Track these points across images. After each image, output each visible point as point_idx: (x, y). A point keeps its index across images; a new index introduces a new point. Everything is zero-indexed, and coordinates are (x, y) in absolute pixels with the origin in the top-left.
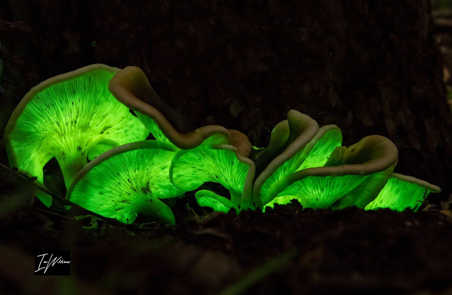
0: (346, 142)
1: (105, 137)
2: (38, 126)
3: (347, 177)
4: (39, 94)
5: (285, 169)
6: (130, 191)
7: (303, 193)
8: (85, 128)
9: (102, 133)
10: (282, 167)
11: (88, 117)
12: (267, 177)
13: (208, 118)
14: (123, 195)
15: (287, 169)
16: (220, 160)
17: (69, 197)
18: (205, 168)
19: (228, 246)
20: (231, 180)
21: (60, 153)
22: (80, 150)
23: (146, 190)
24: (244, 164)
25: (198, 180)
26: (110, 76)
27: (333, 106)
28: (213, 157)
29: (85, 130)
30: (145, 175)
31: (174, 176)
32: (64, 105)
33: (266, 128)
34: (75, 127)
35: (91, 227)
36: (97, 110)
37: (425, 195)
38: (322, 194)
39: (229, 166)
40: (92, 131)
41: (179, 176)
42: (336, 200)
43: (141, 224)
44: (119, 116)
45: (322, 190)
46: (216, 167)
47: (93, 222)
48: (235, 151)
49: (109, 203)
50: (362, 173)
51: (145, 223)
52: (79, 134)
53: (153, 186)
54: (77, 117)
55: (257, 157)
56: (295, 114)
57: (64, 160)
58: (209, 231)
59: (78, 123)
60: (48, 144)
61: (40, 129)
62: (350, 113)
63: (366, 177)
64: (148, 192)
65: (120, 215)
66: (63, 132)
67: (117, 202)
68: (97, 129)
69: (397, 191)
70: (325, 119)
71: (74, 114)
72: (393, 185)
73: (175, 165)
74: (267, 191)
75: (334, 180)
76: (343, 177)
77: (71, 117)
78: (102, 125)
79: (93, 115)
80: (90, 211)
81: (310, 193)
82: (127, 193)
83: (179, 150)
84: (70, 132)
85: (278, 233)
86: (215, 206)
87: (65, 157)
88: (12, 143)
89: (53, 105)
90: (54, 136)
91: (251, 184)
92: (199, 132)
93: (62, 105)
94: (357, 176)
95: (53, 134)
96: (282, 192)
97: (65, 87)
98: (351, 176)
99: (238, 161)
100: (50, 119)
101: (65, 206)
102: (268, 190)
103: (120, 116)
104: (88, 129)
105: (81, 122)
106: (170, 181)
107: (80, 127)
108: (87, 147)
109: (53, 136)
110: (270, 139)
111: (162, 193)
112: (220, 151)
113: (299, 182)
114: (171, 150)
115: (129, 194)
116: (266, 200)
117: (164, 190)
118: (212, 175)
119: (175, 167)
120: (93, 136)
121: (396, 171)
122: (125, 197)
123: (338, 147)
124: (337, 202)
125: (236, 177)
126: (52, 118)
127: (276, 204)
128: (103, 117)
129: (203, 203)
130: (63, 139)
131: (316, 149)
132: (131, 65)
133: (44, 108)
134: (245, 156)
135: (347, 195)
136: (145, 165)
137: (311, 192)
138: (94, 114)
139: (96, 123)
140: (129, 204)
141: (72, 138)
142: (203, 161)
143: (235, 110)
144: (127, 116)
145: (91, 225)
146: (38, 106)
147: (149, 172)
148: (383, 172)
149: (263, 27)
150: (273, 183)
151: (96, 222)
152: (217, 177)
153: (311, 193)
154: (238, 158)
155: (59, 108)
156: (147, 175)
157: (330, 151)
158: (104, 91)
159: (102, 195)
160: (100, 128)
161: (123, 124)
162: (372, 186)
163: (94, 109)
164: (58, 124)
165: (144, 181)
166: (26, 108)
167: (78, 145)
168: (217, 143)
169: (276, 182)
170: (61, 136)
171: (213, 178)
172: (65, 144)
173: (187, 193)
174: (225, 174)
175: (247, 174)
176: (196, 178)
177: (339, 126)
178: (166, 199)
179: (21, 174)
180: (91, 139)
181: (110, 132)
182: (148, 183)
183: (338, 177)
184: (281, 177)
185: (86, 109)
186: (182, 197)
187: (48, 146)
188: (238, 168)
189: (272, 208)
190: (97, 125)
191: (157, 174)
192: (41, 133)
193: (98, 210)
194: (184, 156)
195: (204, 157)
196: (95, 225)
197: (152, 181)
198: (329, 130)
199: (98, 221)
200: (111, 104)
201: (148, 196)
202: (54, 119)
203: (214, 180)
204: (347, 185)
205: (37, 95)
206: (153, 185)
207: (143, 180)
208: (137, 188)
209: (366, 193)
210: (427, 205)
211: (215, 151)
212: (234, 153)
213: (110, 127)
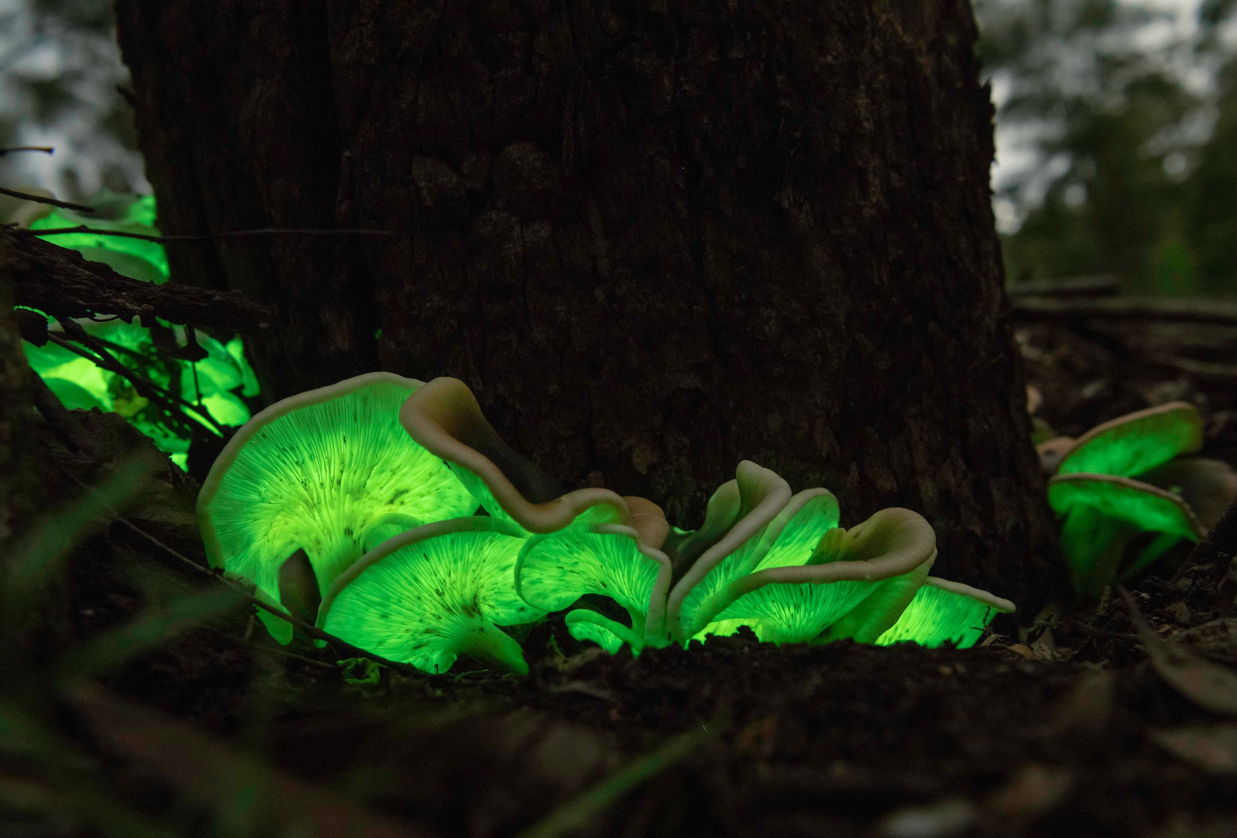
0: (846, 522)
1: (397, 509)
2: (264, 489)
3: (841, 584)
4: (265, 429)
5: (727, 569)
6: (442, 611)
7: (761, 614)
8: (358, 492)
9: (391, 502)
10: (721, 565)
11: (363, 471)
12: (693, 585)
13: (591, 475)
14: (427, 620)
15: (731, 571)
16: (606, 553)
17: (323, 624)
18: (581, 567)
19: (614, 714)
20: (630, 590)
21: (311, 541)
22: (349, 535)
23: (472, 608)
24: (650, 563)
25: (570, 591)
26: (406, 395)
27: (824, 454)
28: (595, 548)
29: (357, 496)
30: (469, 583)
31: (524, 583)
32: (315, 448)
33: (699, 494)
34: (338, 491)
35: (368, 680)
36: (380, 460)
37: (986, 616)
38: (798, 616)
39: (625, 564)
40: (372, 498)
41: (533, 583)
42: (825, 627)
43: (459, 673)
44: (422, 471)
45: (797, 607)
46: (602, 567)
47: (372, 672)
48: (635, 538)
49: (400, 634)
50: (868, 577)
51: (465, 671)
52: (347, 505)
53: (486, 602)
54: (342, 472)
55: (681, 547)
56: (749, 468)
57: (319, 554)
58: (578, 686)
59: (345, 484)
60: (286, 523)
61: (270, 495)
62: (854, 467)
63: (876, 585)
64: (477, 615)
65: (422, 657)
66: (315, 501)
67: (416, 632)
68: (381, 495)
69: (939, 609)
70: (808, 478)
71: (336, 466)
72: (930, 598)
73: (524, 564)
74: (693, 611)
75: (818, 589)
76: (834, 584)
77: (330, 472)
78: (390, 488)
79: (372, 468)
80: (362, 650)
81: (775, 614)
82: (434, 615)
83: (531, 535)
84: (329, 501)
85: (706, 691)
86: (603, 639)
87: (321, 549)
88: (213, 521)
89: (292, 449)
90: (299, 508)
91: (663, 598)
92: (567, 501)
93: (311, 449)
94: (859, 582)
95: (296, 504)
96: (722, 613)
97: (316, 415)
98: (849, 583)
99: (641, 556)
100: (287, 477)
101: (315, 641)
102: (696, 609)
103: (425, 471)
104: (365, 495)
105: (350, 482)
106: (516, 594)
107: (347, 492)
108: (363, 530)
109: (296, 509)
110: (705, 513)
111: (502, 616)
112: (607, 536)
113: (753, 593)
114: (517, 535)
115: (437, 617)
116: (693, 627)
117: (506, 611)
118: (596, 581)
119: (525, 567)
120: (374, 508)
121: (933, 572)
122: (430, 623)
123: (831, 529)
124: (826, 632)
125: (638, 586)
126: (291, 474)
127: (709, 636)
128: (393, 472)
129: (581, 633)
130: (316, 513)
131: (789, 534)
132: (446, 375)
133: (274, 454)
134: (655, 547)
135: (846, 618)
136: (468, 563)
137: (777, 612)
138: (375, 467)
139: (378, 484)
140: (439, 635)
141: (333, 513)
142: (576, 555)
143: (641, 460)
144: (438, 471)
145: (368, 677)
146: (264, 452)
147: (475, 576)
148: (908, 575)
149: (695, 307)
150: (706, 596)
151: (377, 672)
152: (604, 585)
153: (778, 615)
154: (640, 551)
155: (306, 456)
156: (472, 581)
157: (816, 535)
158: (393, 423)
159: (385, 619)
160: (387, 493)
161: (430, 486)
162: (889, 601)
163: (374, 457)
164: (305, 485)
165: (468, 593)
166: (240, 454)
167: (345, 524)
168: (602, 521)
169: (711, 594)
170: (313, 508)
171: (597, 587)
172: (320, 523)
173: (551, 615)
174: (618, 578)
175: (655, 580)
176: (567, 588)
177: (833, 491)
178: (511, 627)
179: (230, 580)
180: (371, 514)
181: (406, 501)
182: (475, 596)
183: (825, 585)
184: (720, 584)
185: (357, 456)
186: (540, 622)
187: (287, 527)
188: (641, 568)
189: (703, 643)
190: (381, 488)
191: (492, 579)
192: (271, 503)
193: (378, 647)
194: (540, 545)
195: (579, 548)
196: (374, 676)
197: (483, 592)
198: (814, 497)
199: (381, 669)
200: (408, 449)
201: (476, 622)
202: (296, 477)
203: (599, 590)
204: (842, 599)
205: (263, 429)
206: (486, 600)
207: (466, 591)
208: (454, 606)
209: (878, 615)
210: (990, 634)
211: (598, 537)
212: (633, 541)
213: (406, 491)
